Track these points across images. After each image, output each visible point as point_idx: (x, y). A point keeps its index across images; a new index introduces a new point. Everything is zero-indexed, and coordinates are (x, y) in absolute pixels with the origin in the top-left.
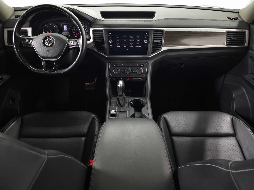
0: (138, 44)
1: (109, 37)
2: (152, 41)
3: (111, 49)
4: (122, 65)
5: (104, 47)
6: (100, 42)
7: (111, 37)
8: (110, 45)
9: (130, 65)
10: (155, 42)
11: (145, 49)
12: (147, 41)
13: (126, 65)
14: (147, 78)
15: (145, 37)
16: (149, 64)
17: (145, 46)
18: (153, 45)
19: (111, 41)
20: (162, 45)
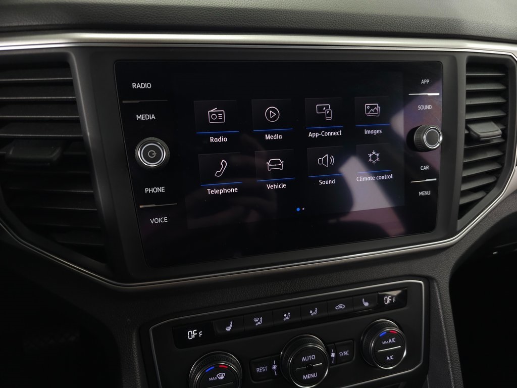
0: (374, 157)
1: (128, 114)
2: (462, 132)
3: (163, 220)
4: (257, 322)
5: (96, 210)
6: (49, 164)
7: (153, 117)
8: (147, 190)
9: (315, 313)
10: (479, 135)
11: (422, 193)
12: (441, 139)
13: (287, 317)
14: (428, 379)
15: (420, 108)
16: (435, 284)
17: (423, 168)
18: (467, 161)
19: (151, 154)
20: (504, 152)
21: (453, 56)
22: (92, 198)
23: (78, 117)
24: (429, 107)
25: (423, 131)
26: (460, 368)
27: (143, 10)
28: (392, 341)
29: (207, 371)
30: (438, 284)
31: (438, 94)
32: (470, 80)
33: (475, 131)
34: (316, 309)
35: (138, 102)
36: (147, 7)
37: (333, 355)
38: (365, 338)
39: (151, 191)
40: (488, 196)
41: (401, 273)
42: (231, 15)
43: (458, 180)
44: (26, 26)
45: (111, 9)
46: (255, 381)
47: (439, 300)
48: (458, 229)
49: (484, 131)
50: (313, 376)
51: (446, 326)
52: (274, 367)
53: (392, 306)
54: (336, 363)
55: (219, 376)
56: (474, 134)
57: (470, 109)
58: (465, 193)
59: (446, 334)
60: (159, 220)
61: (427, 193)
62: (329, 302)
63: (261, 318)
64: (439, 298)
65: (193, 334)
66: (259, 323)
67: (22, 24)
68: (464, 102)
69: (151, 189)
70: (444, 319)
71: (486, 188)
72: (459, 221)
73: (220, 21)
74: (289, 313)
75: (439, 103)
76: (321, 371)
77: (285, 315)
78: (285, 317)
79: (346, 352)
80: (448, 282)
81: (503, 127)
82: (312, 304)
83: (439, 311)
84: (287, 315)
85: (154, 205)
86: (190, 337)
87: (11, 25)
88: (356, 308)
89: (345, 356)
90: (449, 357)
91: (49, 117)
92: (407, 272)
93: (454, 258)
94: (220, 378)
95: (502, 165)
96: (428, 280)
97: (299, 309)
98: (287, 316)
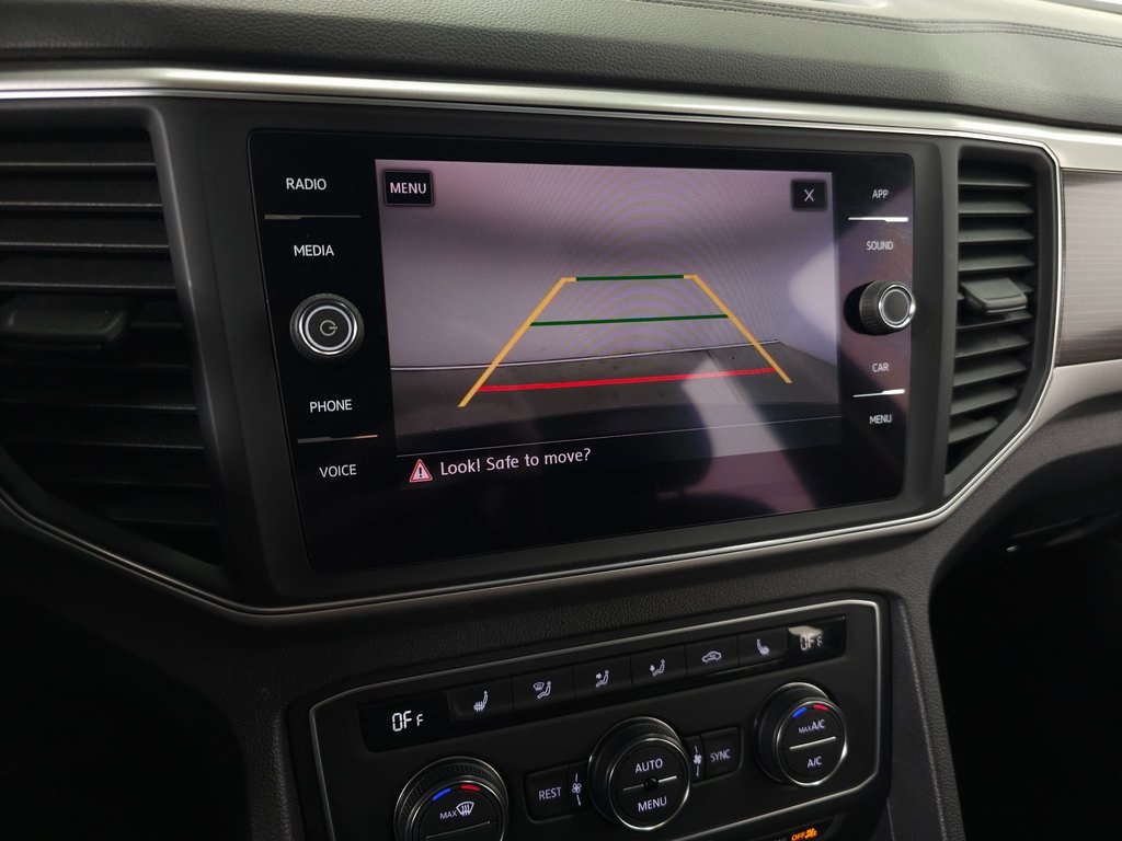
1: (275, 243)
2: (952, 298)
3: (347, 470)
4: (540, 692)
5: (201, 448)
6: (99, 347)
7: (330, 251)
8: (314, 406)
9: (660, 671)
10: (983, 304)
11: (875, 419)
12: (912, 309)
13: (602, 680)
14: (889, 806)
15: (872, 246)
16: (902, 607)
17: (877, 368)
18: (961, 355)
19: (326, 328)
20: (1031, 339)
21: (933, 145)
22: (193, 421)
23: (167, 246)
24: (887, 245)
25: (877, 293)
26: (954, 780)
27: (311, 25)
28: (818, 726)
29: (435, 798)
30: (907, 608)
31: (905, 219)
32: (966, 194)
33: (976, 295)
34: (663, 661)
35: (298, 217)
36: (320, 20)
37: (698, 759)
38: (763, 722)
39: (322, 409)
40: (1003, 427)
41: (833, 586)
42: (495, 44)
43: (946, 393)
44: (55, 49)
45: (244, 22)
46: (533, 819)
47: (910, 641)
48: (947, 492)
49: (992, 296)
50: (658, 803)
51: (924, 694)
52: (577, 788)
53: (816, 654)
54: (704, 776)
55: (460, 808)
56: (975, 303)
57: (967, 251)
58: (959, 421)
59: (926, 709)
60: (339, 471)
61: (886, 419)
62: (688, 646)
63: (549, 683)
64: (909, 635)
65: (403, 719)
66: (545, 694)
67: (46, 45)
68: (955, 237)
69: (322, 404)
70: (921, 679)
71: (998, 412)
72: (947, 477)
73: (472, 56)
74: (607, 672)
75: (907, 237)
76: (674, 792)
77: (599, 676)
78: (598, 680)
79: (725, 753)
80: (926, 602)
81: (1029, 290)
82: (654, 651)
83: (910, 663)
84: (603, 675)
85: (328, 439)
86: (398, 726)
87: (20, 45)
88: (744, 660)
89: (722, 762)
90: (931, 757)
91: (100, 245)
92: (845, 583)
93: (934, 554)
94: (462, 813)
95: (1028, 365)
96: (888, 599)
97: (628, 662)
98: (602, 678)
